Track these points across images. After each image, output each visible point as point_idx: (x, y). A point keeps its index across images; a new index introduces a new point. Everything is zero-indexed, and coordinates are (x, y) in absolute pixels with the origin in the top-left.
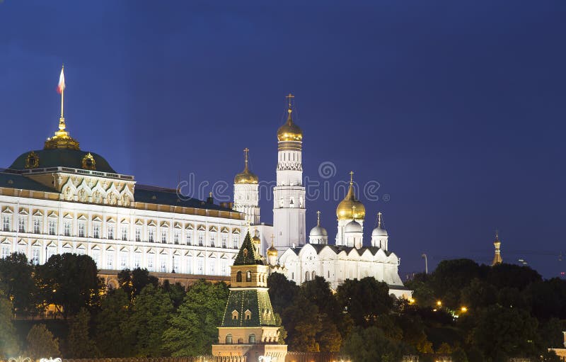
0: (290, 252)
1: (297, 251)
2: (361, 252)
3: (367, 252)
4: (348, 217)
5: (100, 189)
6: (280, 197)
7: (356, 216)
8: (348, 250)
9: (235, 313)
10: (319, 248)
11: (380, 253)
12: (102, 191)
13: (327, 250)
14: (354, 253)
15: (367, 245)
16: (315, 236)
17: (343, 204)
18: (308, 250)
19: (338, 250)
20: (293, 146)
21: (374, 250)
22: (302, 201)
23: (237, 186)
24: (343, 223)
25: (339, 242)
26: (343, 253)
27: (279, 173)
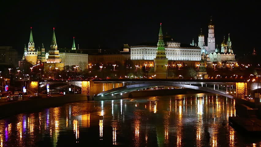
0: (211, 54)
1: (212, 54)
2: (226, 54)
3: (227, 54)
4: (224, 46)
5: (174, 45)
6: (209, 40)
7: (225, 46)
8: (223, 53)
9: (200, 70)
10: (217, 53)
11: (230, 54)
12: (174, 46)
13: (219, 53)
14: (224, 54)
15: (228, 52)
16: (216, 51)
17: (222, 43)
18: (215, 54)
19: (221, 53)
20: (212, 28)
21: (229, 53)
22: (214, 41)
23: (199, 37)
24: (222, 47)
25: (222, 52)
26: (222, 54)
27: (209, 34)
